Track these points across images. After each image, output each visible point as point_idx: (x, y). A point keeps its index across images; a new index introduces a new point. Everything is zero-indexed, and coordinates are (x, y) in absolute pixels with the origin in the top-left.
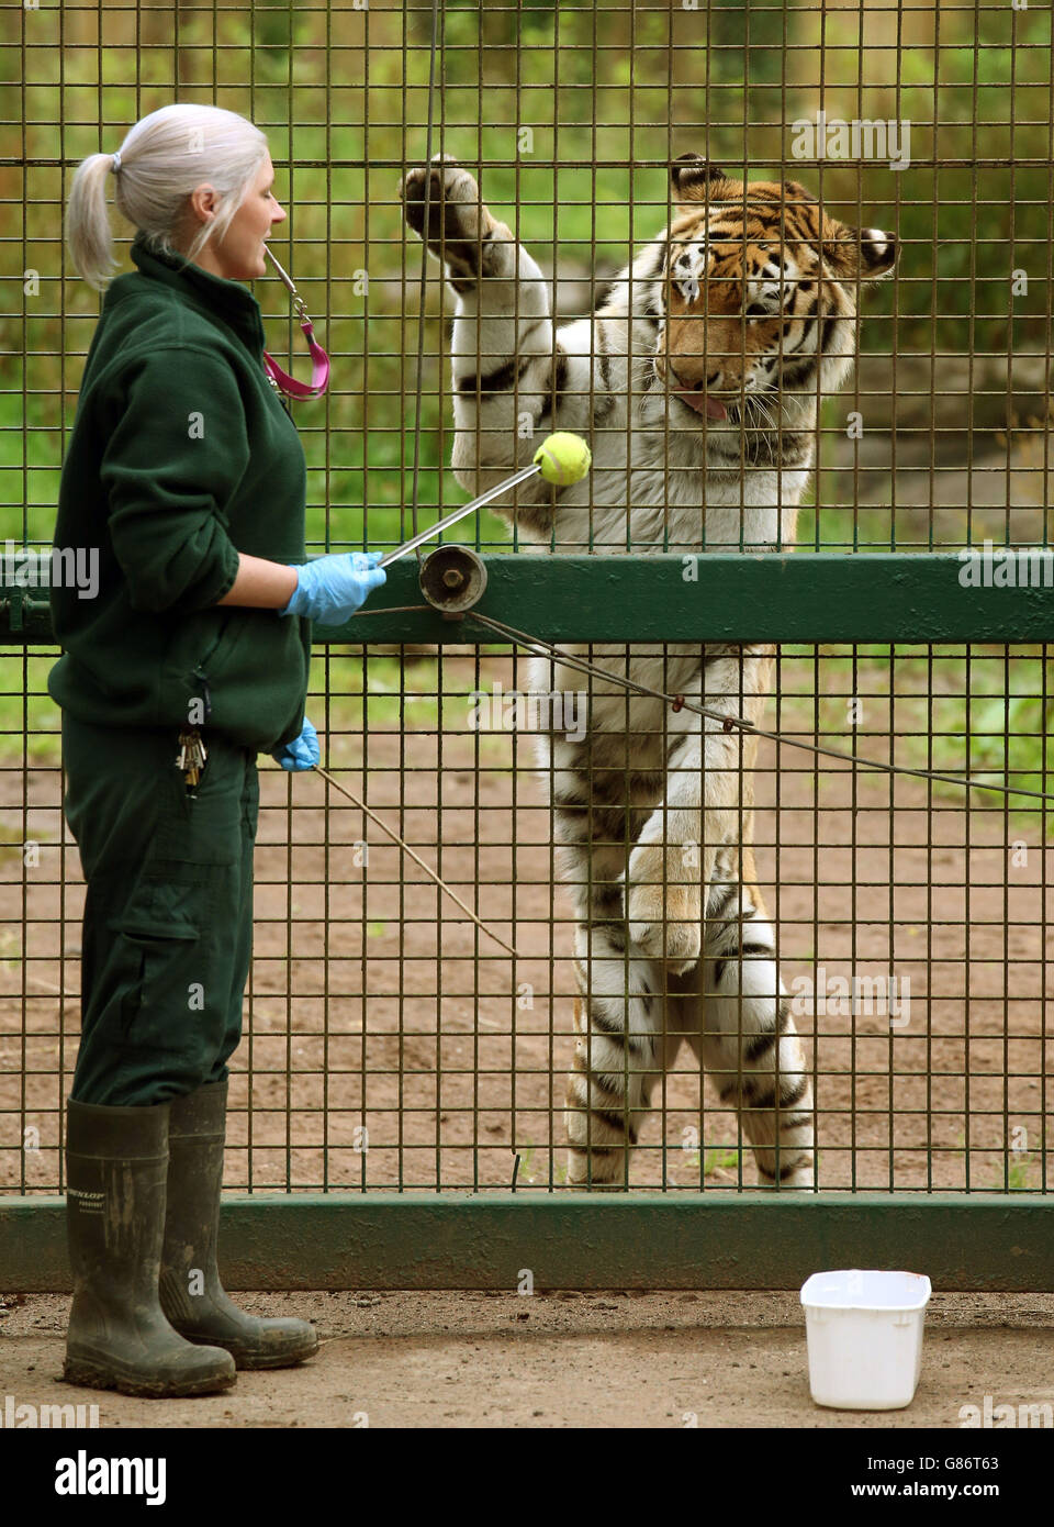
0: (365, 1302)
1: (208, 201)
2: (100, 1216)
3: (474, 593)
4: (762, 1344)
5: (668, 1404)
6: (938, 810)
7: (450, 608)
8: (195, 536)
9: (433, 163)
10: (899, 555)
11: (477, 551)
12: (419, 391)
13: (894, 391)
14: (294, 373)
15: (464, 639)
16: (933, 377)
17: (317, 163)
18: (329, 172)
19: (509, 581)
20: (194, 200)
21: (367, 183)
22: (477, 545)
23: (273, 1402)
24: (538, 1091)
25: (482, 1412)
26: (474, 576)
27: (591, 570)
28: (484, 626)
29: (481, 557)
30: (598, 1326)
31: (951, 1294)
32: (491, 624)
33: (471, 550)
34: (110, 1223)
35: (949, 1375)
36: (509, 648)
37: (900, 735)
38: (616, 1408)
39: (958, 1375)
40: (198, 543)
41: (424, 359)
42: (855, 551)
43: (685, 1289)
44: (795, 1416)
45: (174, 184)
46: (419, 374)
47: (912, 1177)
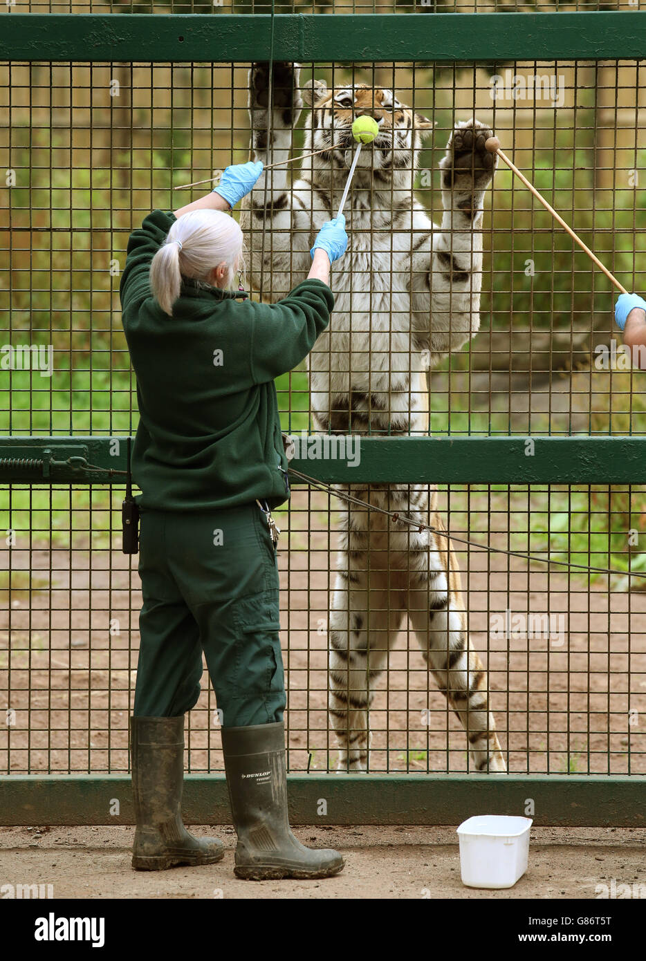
0: (229, 831)
2: (269, 784)
4: (439, 854)
5: (390, 886)
6: (533, 572)
10: (512, 438)
23: (182, 883)
24: (318, 719)
25: (292, 890)
30: (353, 844)
31: (538, 828)
34: (274, 787)
35: (538, 870)
36: (306, 486)
37: (513, 532)
38: (363, 887)
39: (543, 870)
42: (490, 435)
43: (398, 825)
44: (458, 892)
47: (517, 765)
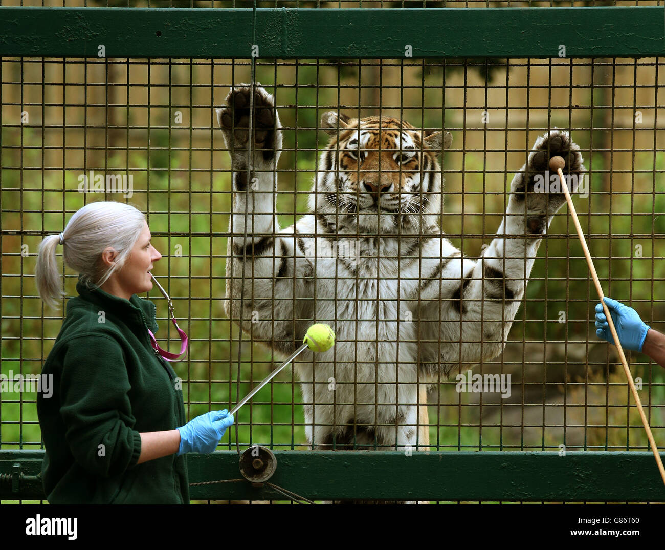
1: (112, 256)
3: (270, 472)
7: (256, 480)
8: (107, 435)
9: (248, 235)
10: (505, 452)
11: (271, 449)
12: (239, 360)
13: (502, 361)
14: (170, 350)
15: (263, 498)
16: (524, 354)
17: (184, 234)
18: (190, 239)
19: (289, 466)
20: (103, 257)
21: (211, 245)
22: (271, 445)
26: (269, 463)
27: (334, 460)
28: (274, 490)
29: (274, 452)
32: (279, 489)
33: (268, 448)
36: (288, 502)
40: (109, 439)
41: (242, 343)
42: (480, 450)
45: (91, 249)
46: (240, 351)
